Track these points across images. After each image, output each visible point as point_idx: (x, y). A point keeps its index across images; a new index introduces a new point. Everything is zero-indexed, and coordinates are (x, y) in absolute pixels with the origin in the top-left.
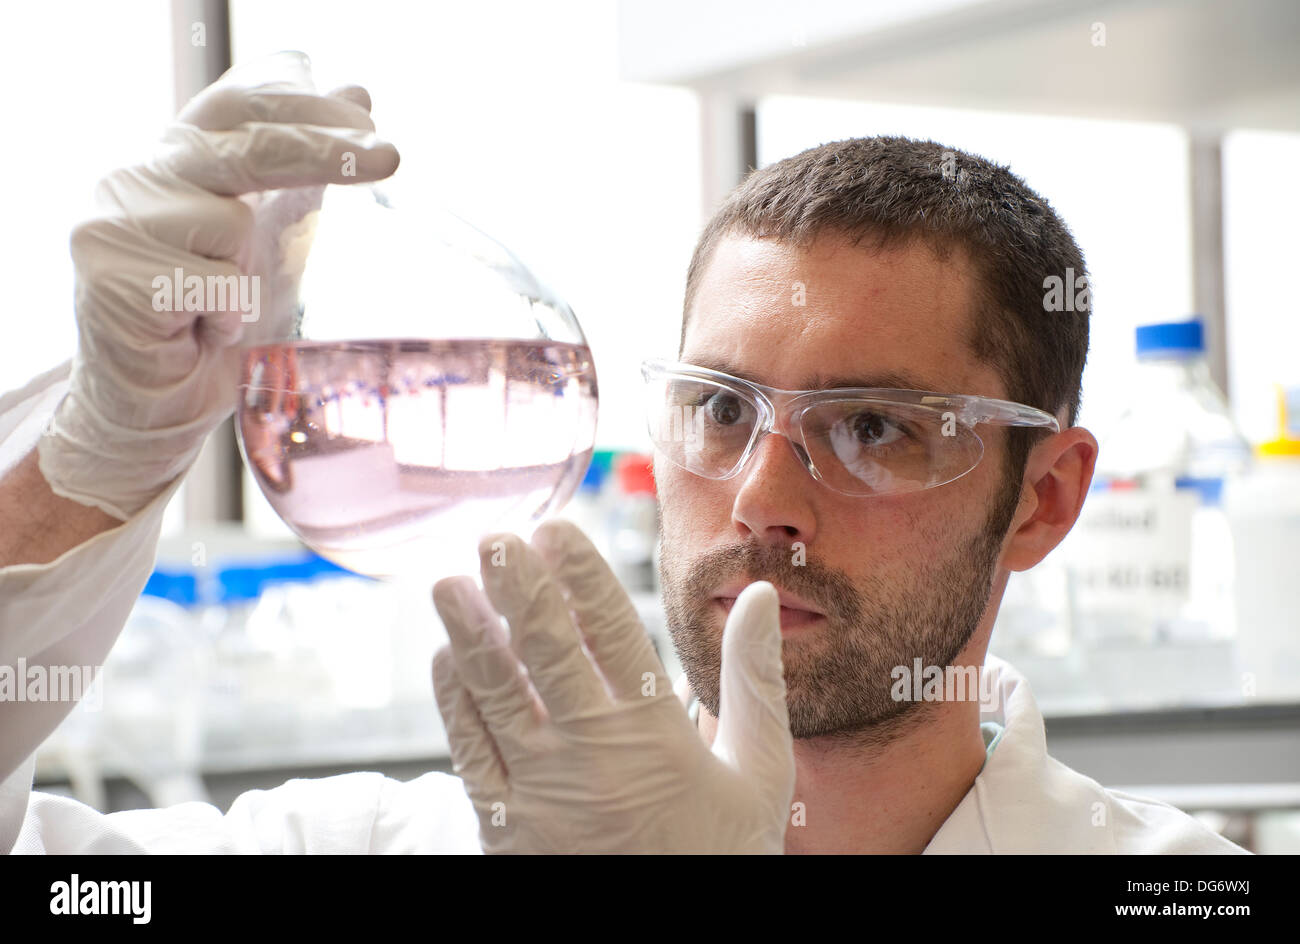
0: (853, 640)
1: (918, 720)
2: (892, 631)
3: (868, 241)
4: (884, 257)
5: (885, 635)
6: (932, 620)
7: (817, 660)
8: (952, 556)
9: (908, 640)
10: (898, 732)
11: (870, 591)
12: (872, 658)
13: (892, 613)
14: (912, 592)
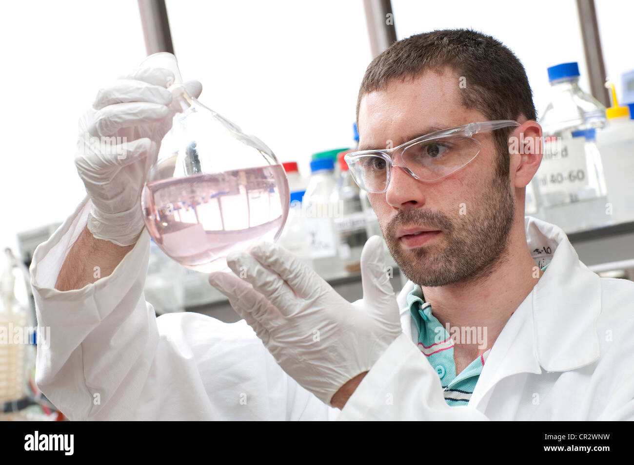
0: (455, 237)
1: (501, 263)
2: (470, 227)
3: (408, 79)
4: (416, 82)
5: (468, 231)
6: (487, 218)
7: (444, 250)
8: (485, 190)
9: (479, 230)
10: (492, 270)
11: (454, 215)
12: (466, 241)
13: (467, 221)
14: (472, 210)
